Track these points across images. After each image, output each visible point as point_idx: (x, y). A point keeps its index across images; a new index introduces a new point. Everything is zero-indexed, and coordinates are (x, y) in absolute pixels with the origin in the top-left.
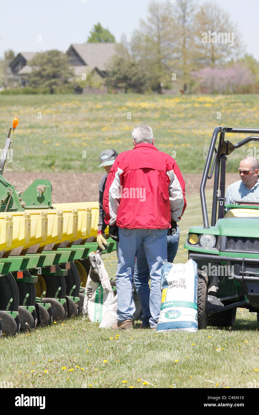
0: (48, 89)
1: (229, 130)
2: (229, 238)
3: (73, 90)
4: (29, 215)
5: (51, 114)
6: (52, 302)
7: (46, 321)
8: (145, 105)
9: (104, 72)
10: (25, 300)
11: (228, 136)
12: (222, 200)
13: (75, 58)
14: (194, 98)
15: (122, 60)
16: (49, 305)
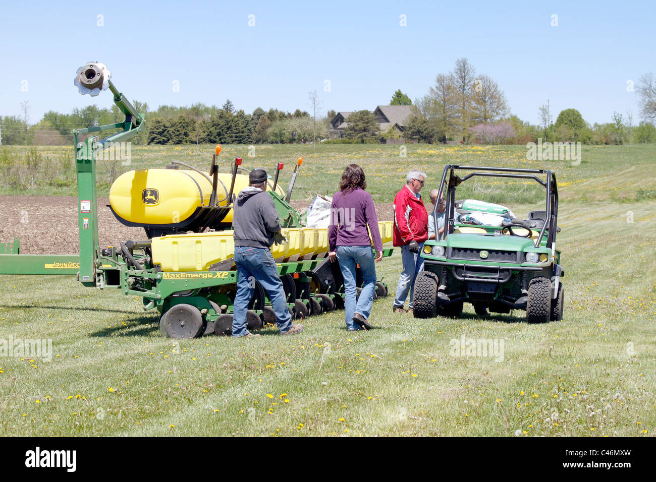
0: (360, 139)
1: (457, 167)
2: (454, 249)
3: (379, 141)
5: (360, 159)
6: (323, 297)
7: (318, 311)
8: (432, 152)
9: (402, 127)
10: (301, 295)
11: (457, 172)
12: (452, 221)
13: (380, 116)
14: (469, 147)
15: (416, 118)
16: (321, 299)
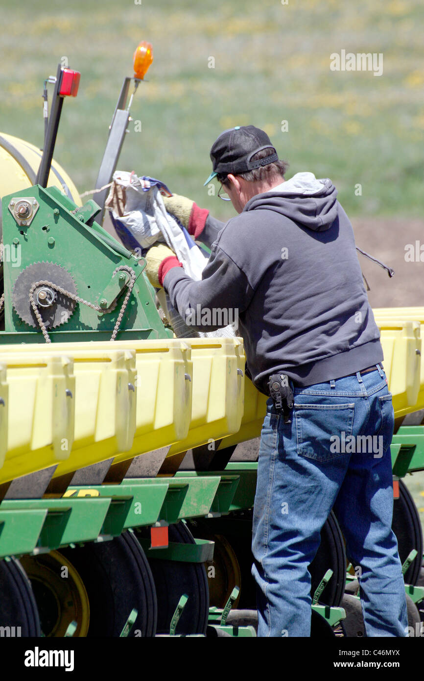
4: (185, 350)
10: (176, 617)
